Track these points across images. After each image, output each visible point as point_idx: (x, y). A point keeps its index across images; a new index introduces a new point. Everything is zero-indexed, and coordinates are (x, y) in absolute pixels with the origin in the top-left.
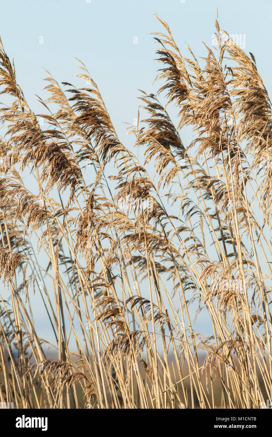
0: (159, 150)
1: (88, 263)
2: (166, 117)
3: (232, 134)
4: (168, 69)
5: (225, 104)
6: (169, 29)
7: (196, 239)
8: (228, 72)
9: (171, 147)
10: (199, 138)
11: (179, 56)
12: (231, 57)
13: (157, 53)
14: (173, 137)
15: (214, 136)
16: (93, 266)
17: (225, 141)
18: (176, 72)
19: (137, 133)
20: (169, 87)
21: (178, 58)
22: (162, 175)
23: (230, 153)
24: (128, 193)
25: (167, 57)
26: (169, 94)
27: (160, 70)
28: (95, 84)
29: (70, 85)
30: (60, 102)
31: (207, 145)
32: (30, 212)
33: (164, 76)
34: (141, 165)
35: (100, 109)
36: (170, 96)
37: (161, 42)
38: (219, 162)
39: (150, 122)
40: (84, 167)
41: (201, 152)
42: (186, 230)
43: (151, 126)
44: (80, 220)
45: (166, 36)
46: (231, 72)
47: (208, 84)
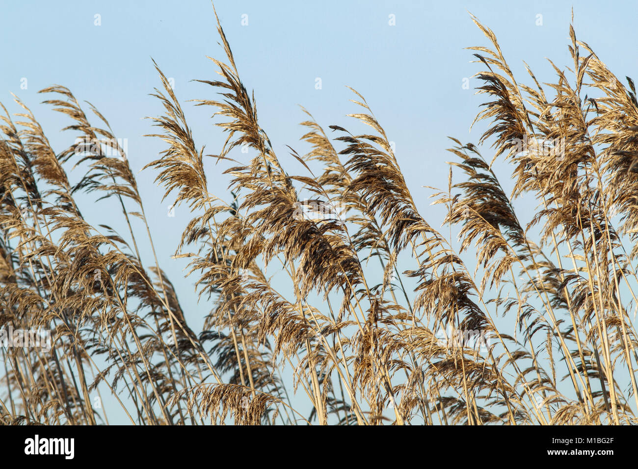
0: (482, 229)
1: (373, 407)
2: (491, 180)
3: (596, 202)
4: (495, 103)
5: (585, 155)
6: (495, 41)
7: (540, 370)
8: (591, 107)
9: (500, 227)
10: (546, 209)
11: (512, 82)
12: (593, 82)
13: (479, 78)
14: (504, 211)
15: (569, 206)
16: (380, 412)
17: (587, 213)
18: (508, 107)
19: (449, 204)
20: (497, 131)
21: (511, 86)
22: (488, 268)
23: (595, 233)
24: (436, 297)
25: (495, 85)
26: (498, 142)
27: (484, 104)
28: (381, 129)
29: (342, 129)
30: (326, 159)
31: (559, 220)
32: (281, 327)
33: (489, 114)
34: (455, 252)
35: (389, 168)
36: (501, 144)
37: (485, 62)
38: (577, 246)
39: (468, 188)
40: (366, 259)
41: (548, 233)
42: (525, 357)
43: (468, 194)
44: (360, 340)
45: (491, 52)
46: (594, 107)
47: (560, 125)
